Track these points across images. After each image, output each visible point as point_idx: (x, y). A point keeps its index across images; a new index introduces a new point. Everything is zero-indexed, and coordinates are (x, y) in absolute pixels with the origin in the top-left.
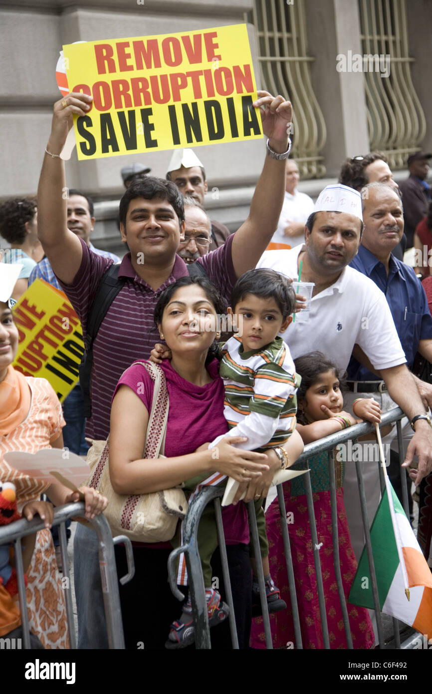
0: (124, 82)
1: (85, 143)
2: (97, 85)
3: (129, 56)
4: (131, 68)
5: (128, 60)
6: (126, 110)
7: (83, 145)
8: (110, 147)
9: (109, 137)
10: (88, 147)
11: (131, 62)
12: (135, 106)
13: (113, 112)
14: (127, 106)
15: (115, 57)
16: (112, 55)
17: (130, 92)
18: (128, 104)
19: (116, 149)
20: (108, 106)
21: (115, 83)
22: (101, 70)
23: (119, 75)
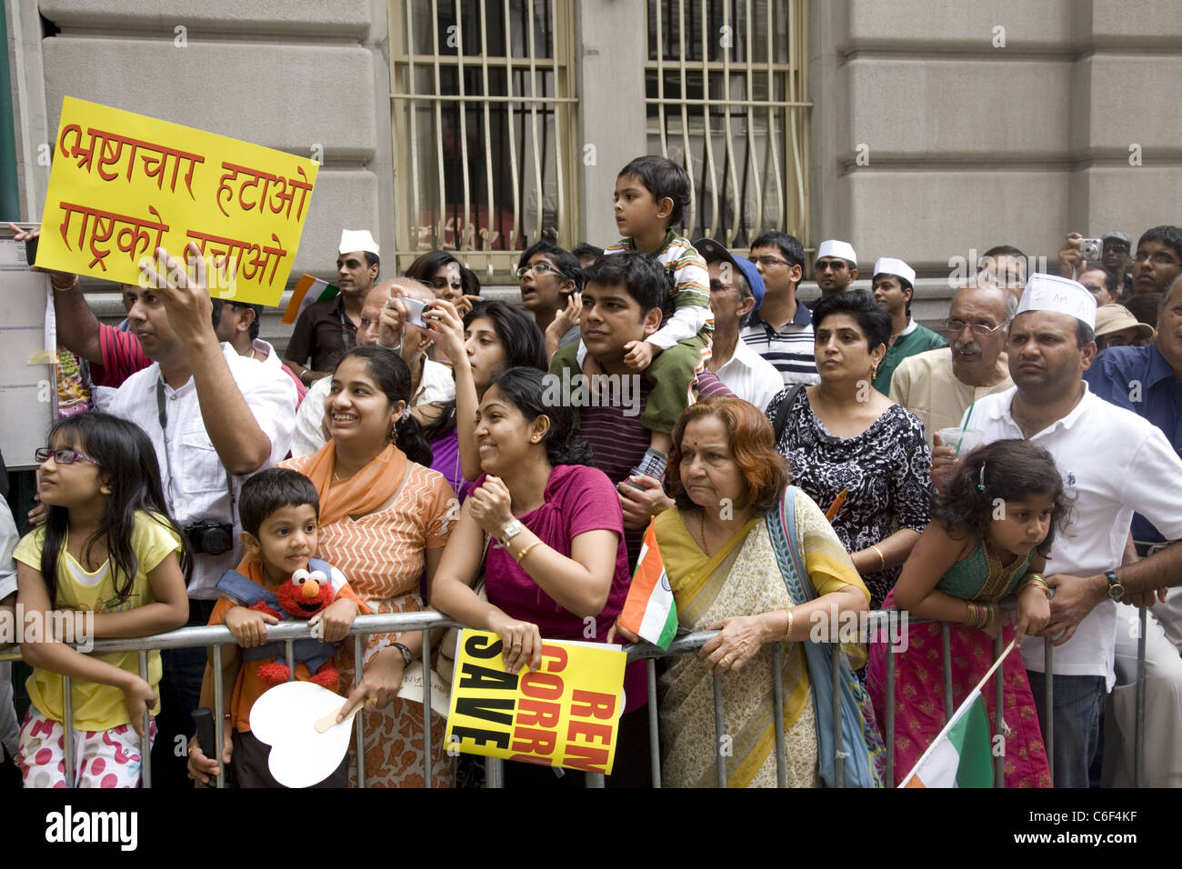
0: (554, 722)
1: (486, 644)
2: (559, 682)
3: (590, 739)
4: (571, 737)
5: (584, 736)
6: (514, 713)
7: (483, 640)
8: (469, 676)
9: (483, 678)
10: (478, 647)
11: (581, 740)
12: (517, 728)
13: (515, 695)
14: (519, 715)
15: (592, 719)
16: (597, 716)
17: (537, 726)
18: (521, 719)
19: (464, 683)
20: (526, 690)
21: (555, 710)
22: (578, 695)
23: (566, 717)
